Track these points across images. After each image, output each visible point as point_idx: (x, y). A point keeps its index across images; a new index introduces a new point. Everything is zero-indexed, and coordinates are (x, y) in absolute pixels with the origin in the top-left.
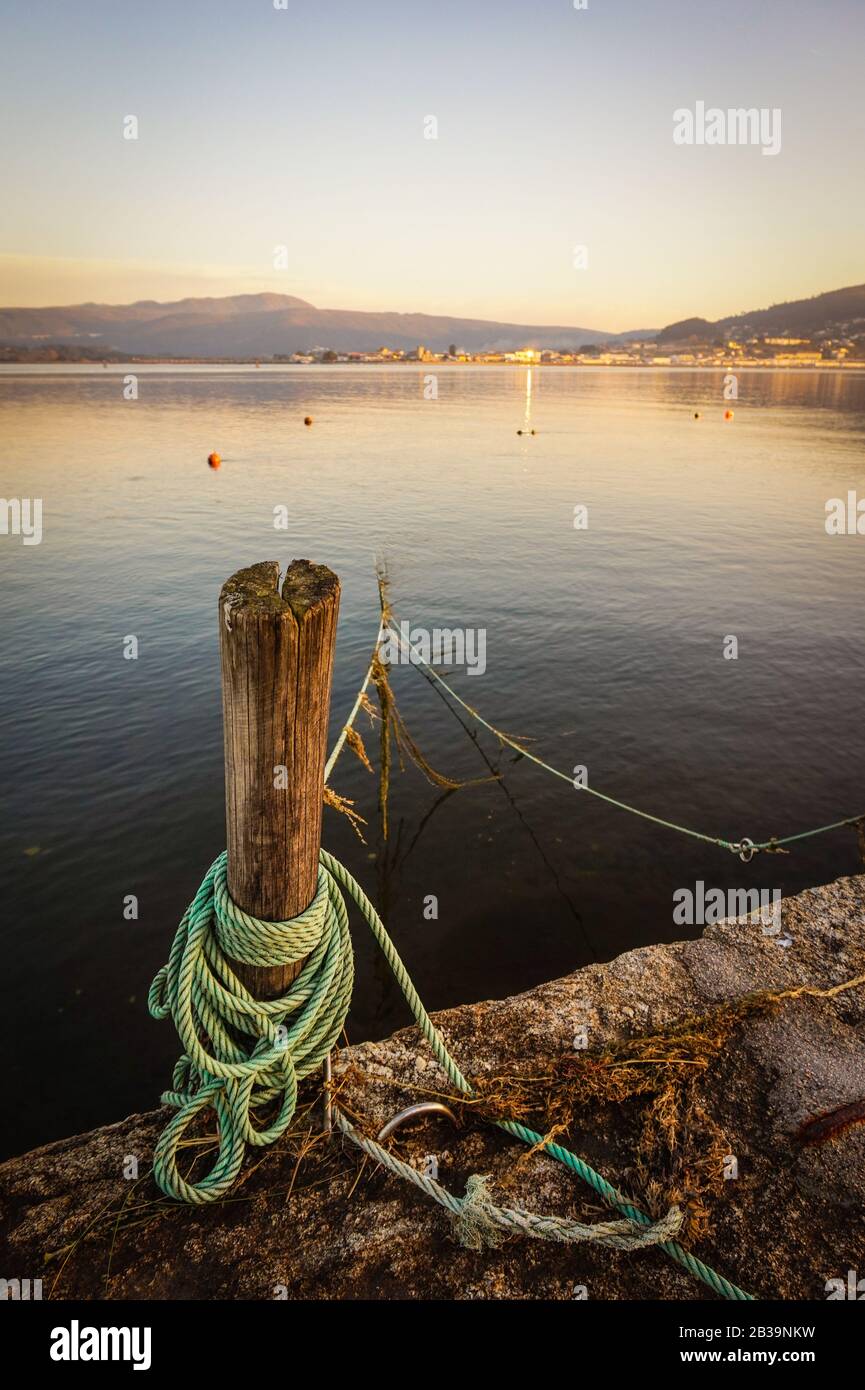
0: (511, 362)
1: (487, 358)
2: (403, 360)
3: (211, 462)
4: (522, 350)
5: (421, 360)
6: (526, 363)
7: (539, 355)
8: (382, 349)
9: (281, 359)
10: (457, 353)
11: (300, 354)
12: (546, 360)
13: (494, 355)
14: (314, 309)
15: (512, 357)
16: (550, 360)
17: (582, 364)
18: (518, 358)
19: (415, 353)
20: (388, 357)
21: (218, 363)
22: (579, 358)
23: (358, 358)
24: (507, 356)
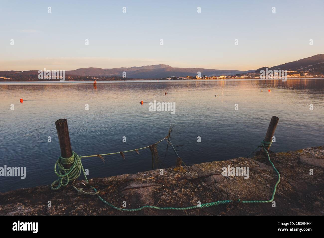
0: (219, 79)
1: (213, 78)
2: (192, 79)
3: (141, 103)
4: (221, 76)
5: (197, 79)
6: (222, 79)
7: (225, 77)
8: (187, 76)
9: (164, 79)
10: (205, 77)
11: (168, 78)
12: (227, 78)
13: (214, 77)
14: (172, 68)
15: (219, 77)
16: (228, 78)
17: (236, 79)
18: (220, 78)
19: (195, 77)
20: (189, 78)
21: (149, 80)
22: (236, 77)
23: (182, 78)
24: (218, 77)
